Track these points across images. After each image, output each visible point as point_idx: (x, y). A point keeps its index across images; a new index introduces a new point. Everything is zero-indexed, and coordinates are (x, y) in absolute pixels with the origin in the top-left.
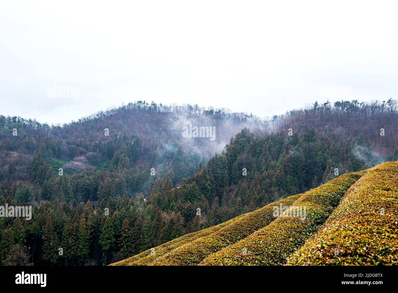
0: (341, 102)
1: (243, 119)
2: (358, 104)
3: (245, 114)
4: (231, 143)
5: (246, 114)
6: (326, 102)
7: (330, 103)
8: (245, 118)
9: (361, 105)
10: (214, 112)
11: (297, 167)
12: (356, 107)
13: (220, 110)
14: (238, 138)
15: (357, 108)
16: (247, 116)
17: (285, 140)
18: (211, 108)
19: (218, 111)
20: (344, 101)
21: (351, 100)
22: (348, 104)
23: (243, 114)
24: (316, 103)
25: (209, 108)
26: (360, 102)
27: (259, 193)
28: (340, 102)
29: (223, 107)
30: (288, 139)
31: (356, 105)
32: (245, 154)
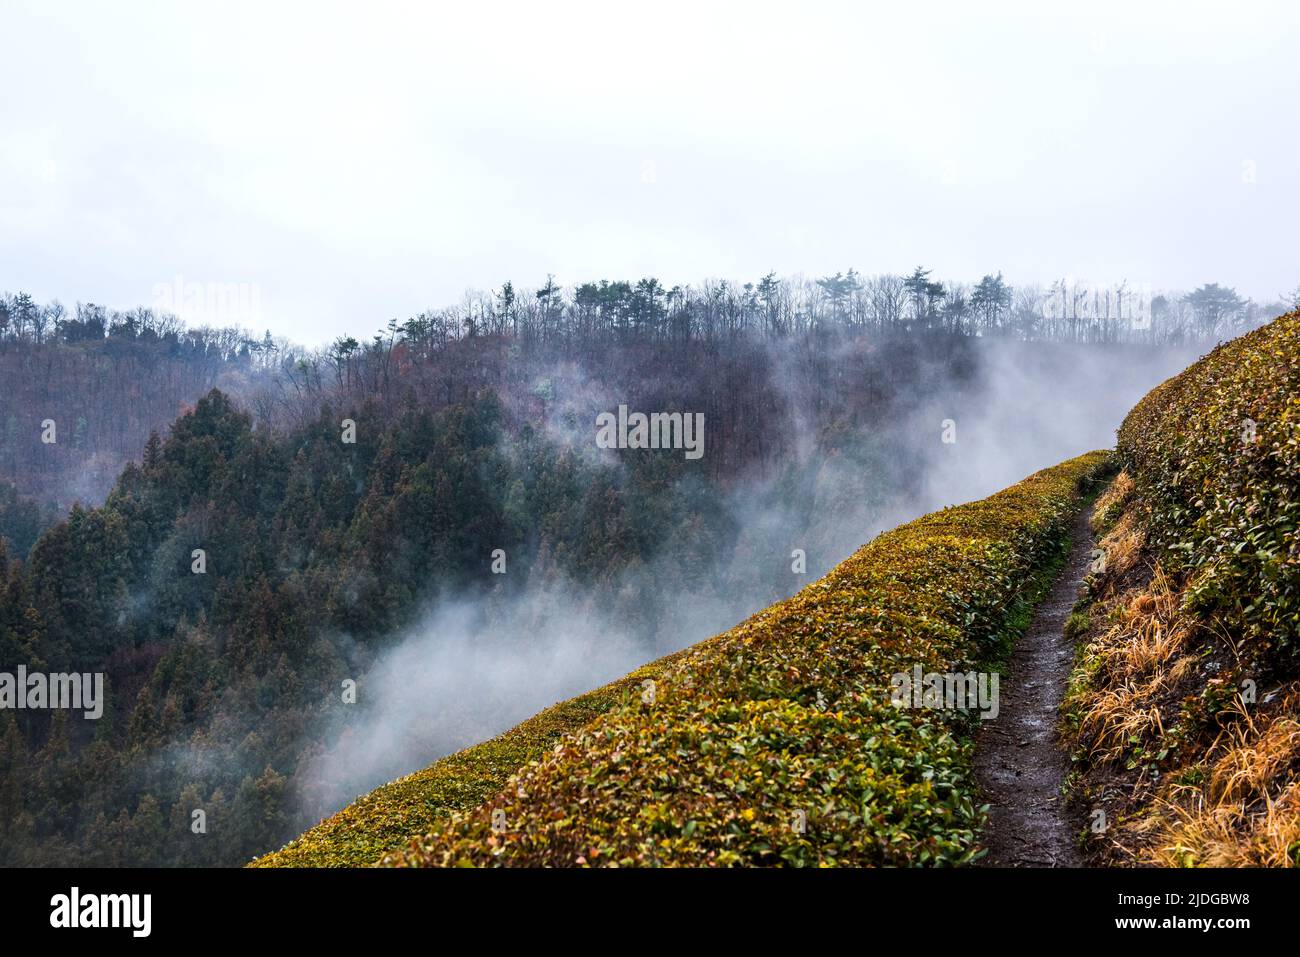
0: (599, 287)
1: (232, 355)
2: (659, 294)
3: (241, 333)
4: (152, 461)
5: (247, 336)
6: (542, 287)
7: (556, 289)
8: (244, 351)
9: (669, 300)
10: (108, 326)
11: (425, 549)
12: (652, 306)
13: (130, 320)
14: (183, 438)
15: (656, 311)
16: (251, 342)
17: (380, 441)
18: (91, 311)
19: (125, 322)
20: (609, 284)
21: (633, 280)
22: (626, 294)
23: (231, 334)
24: (508, 290)
25: (82, 310)
26: (668, 288)
27: (265, 667)
28: (594, 287)
29: (146, 307)
30: (394, 436)
31: (652, 301)
32: (212, 504)
